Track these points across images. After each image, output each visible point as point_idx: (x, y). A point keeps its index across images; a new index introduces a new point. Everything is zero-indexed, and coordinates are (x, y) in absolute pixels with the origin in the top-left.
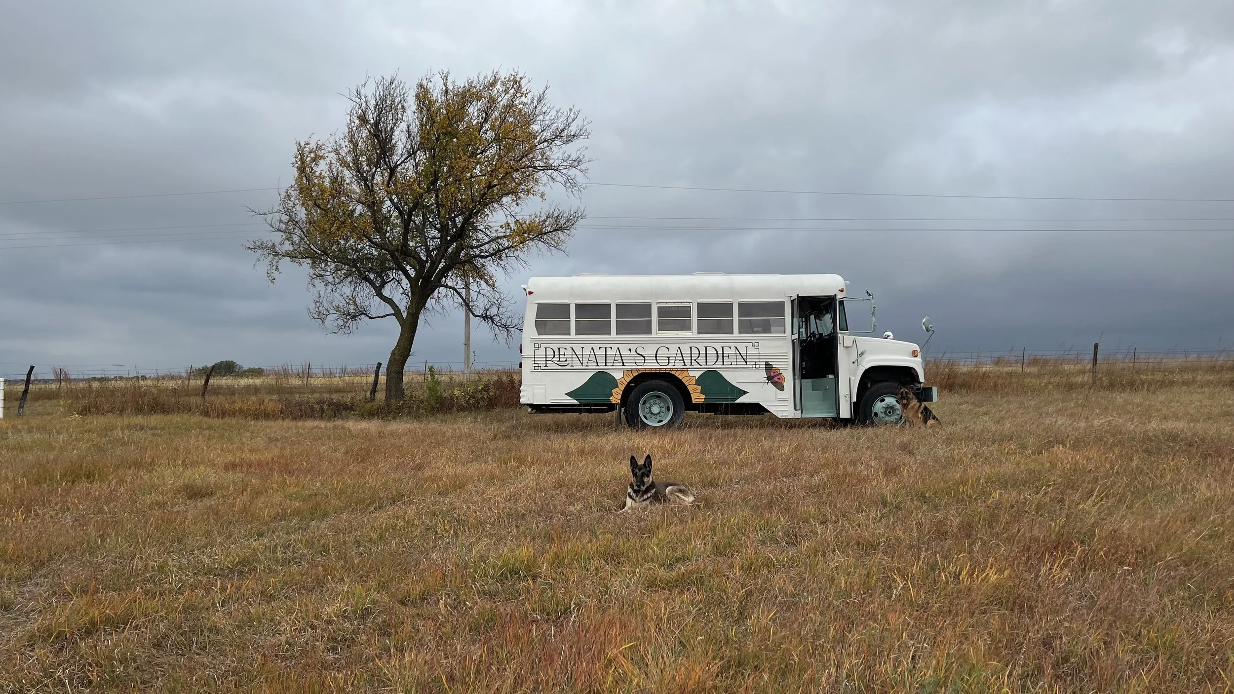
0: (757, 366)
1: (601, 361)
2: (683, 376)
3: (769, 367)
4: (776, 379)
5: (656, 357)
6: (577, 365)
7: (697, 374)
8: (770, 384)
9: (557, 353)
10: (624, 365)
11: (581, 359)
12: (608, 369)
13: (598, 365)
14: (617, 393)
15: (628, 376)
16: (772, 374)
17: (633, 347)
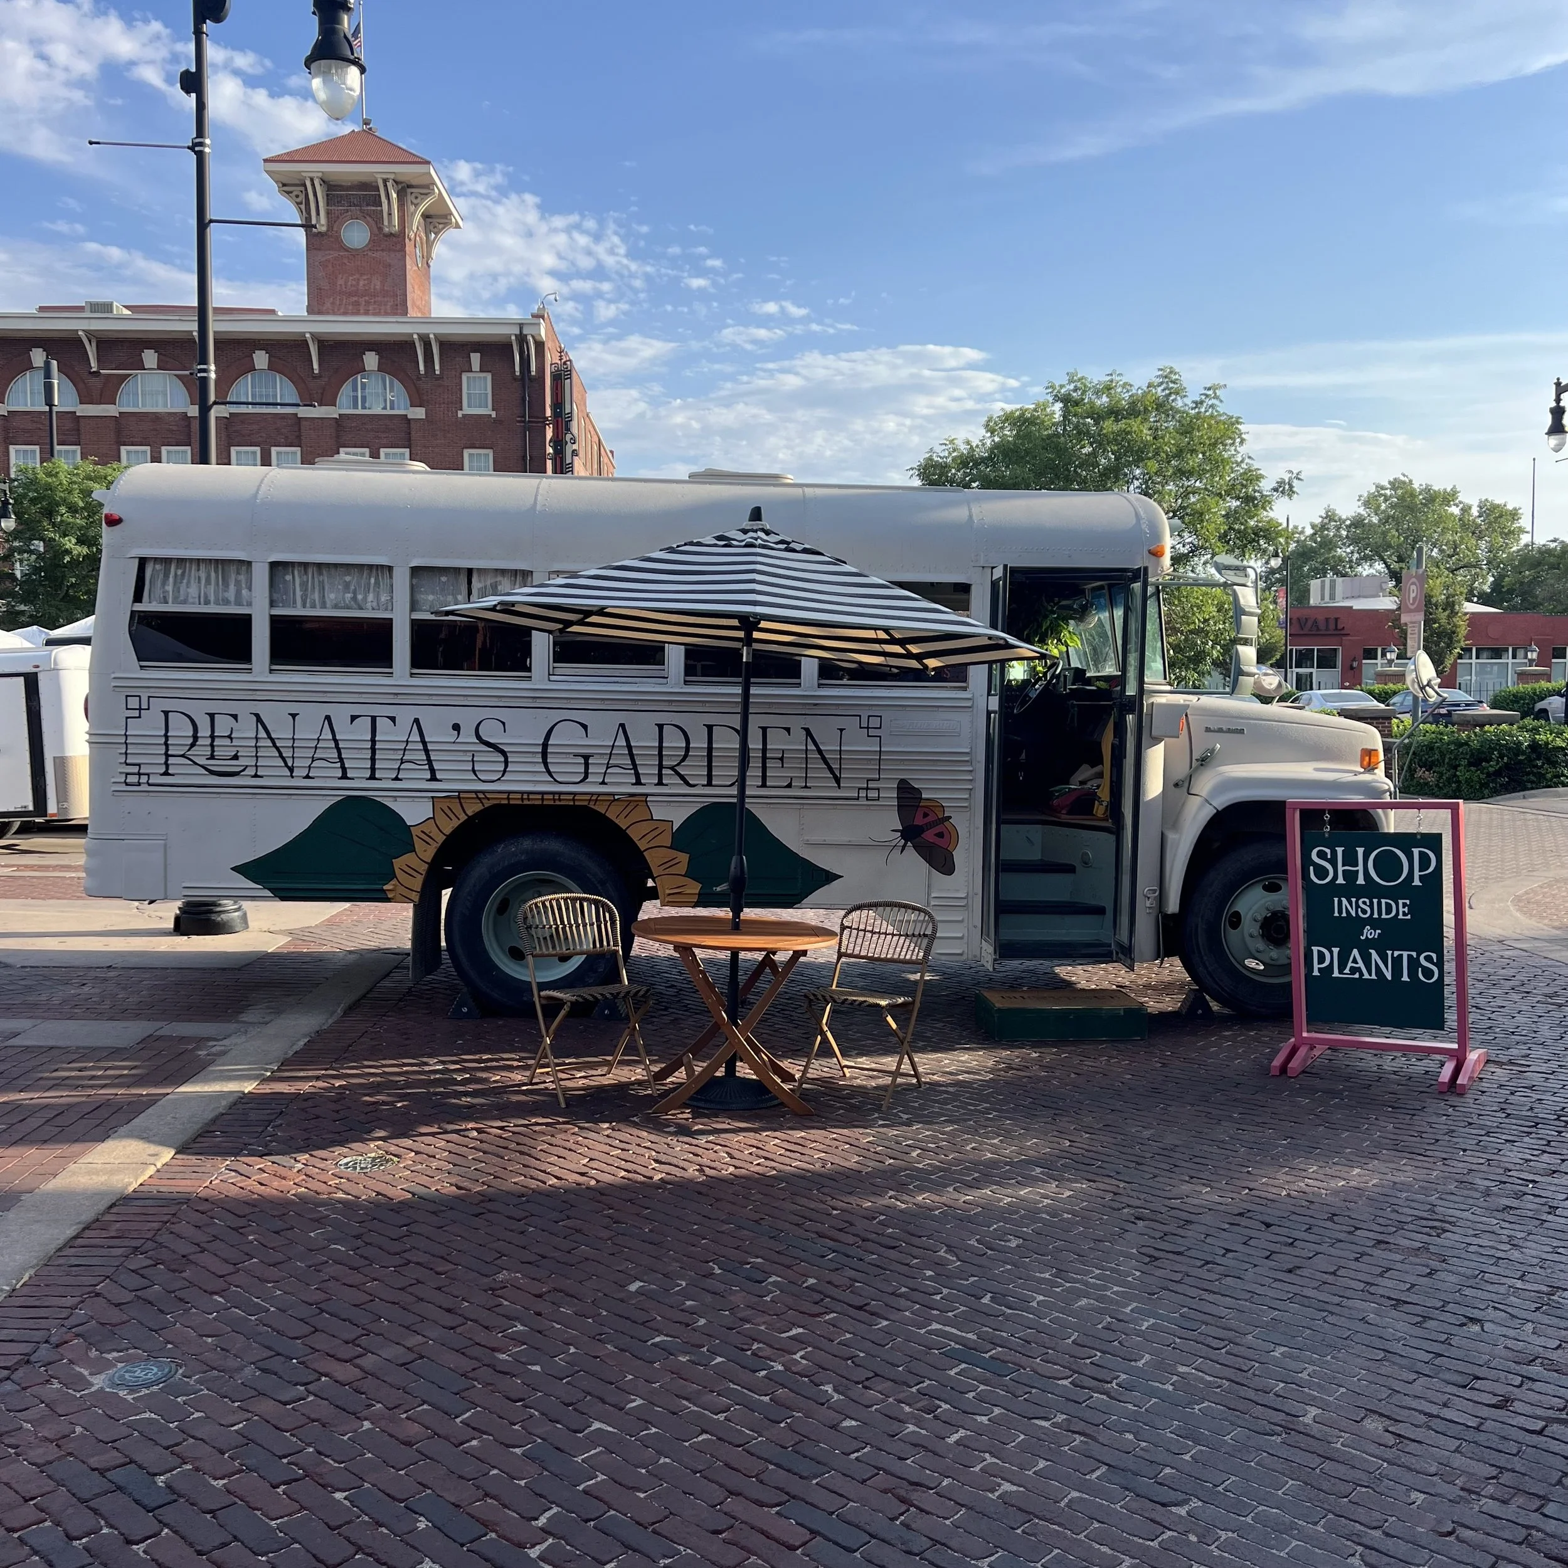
0: (873, 794)
1: (358, 765)
2: (629, 821)
3: (908, 796)
4: (929, 836)
5: (544, 754)
6: (273, 772)
7: (678, 816)
8: (910, 851)
9: (204, 731)
10: (433, 778)
11: (287, 753)
12: (381, 790)
13: (344, 777)
14: (411, 872)
15: (449, 814)
16: (919, 821)
17: (468, 719)
